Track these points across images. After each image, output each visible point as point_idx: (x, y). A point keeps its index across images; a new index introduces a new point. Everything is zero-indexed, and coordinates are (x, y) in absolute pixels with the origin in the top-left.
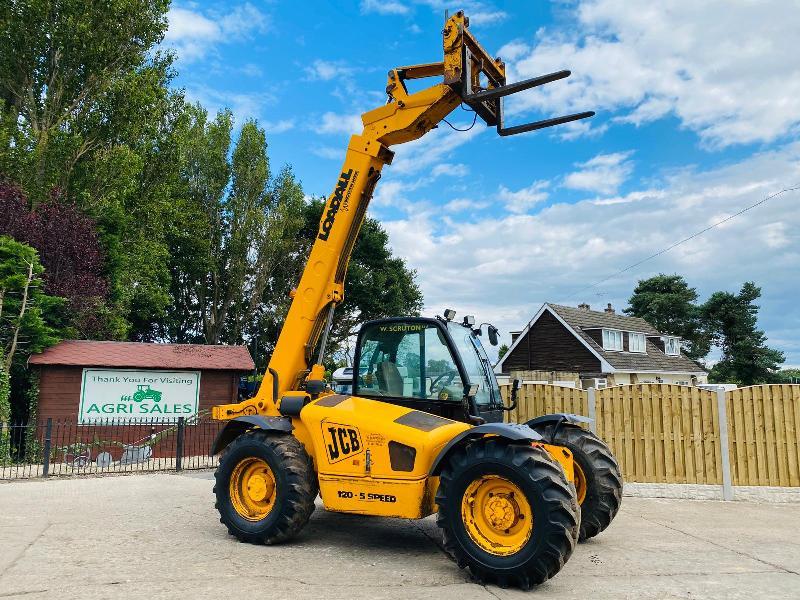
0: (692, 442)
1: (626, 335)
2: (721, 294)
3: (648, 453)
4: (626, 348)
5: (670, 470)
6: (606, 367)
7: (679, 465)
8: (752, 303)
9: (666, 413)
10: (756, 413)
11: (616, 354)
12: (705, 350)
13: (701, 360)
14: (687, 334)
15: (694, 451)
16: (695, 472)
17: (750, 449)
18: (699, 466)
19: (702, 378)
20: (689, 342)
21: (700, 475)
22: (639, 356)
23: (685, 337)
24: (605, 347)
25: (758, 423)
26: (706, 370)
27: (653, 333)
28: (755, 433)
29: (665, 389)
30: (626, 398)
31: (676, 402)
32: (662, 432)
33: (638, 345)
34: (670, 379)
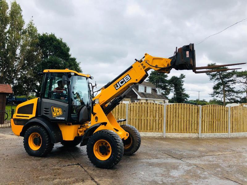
0: (156, 120)
1: (146, 88)
2: (174, 77)
3: (143, 123)
4: (145, 91)
5: (149, 128)
6: (139, 97)
7: (151, 127)
8: (182, 80)
9: (149, 111)
10: (174, 111)
11: (142, 93)
12: (169, 93)
13: (167, 96)
14: (164, 88)
15: (156, 123)
16: (156, 129)
17: (171, 122)
18: (157, 127)
19: (167, 101)
20: (164, 91)
21: (157, 130)
22: (149, 94)
23: (163, 89)
24: (139, 91)
25: (174, 115)
26: (168, 99)
27: (154, 87)
28: (173, 118)
29: (149, 104)
30: (138, 106)
31: (152, 108)
32: (147, 117)
33: (149, 90)
34: (158, 102)
